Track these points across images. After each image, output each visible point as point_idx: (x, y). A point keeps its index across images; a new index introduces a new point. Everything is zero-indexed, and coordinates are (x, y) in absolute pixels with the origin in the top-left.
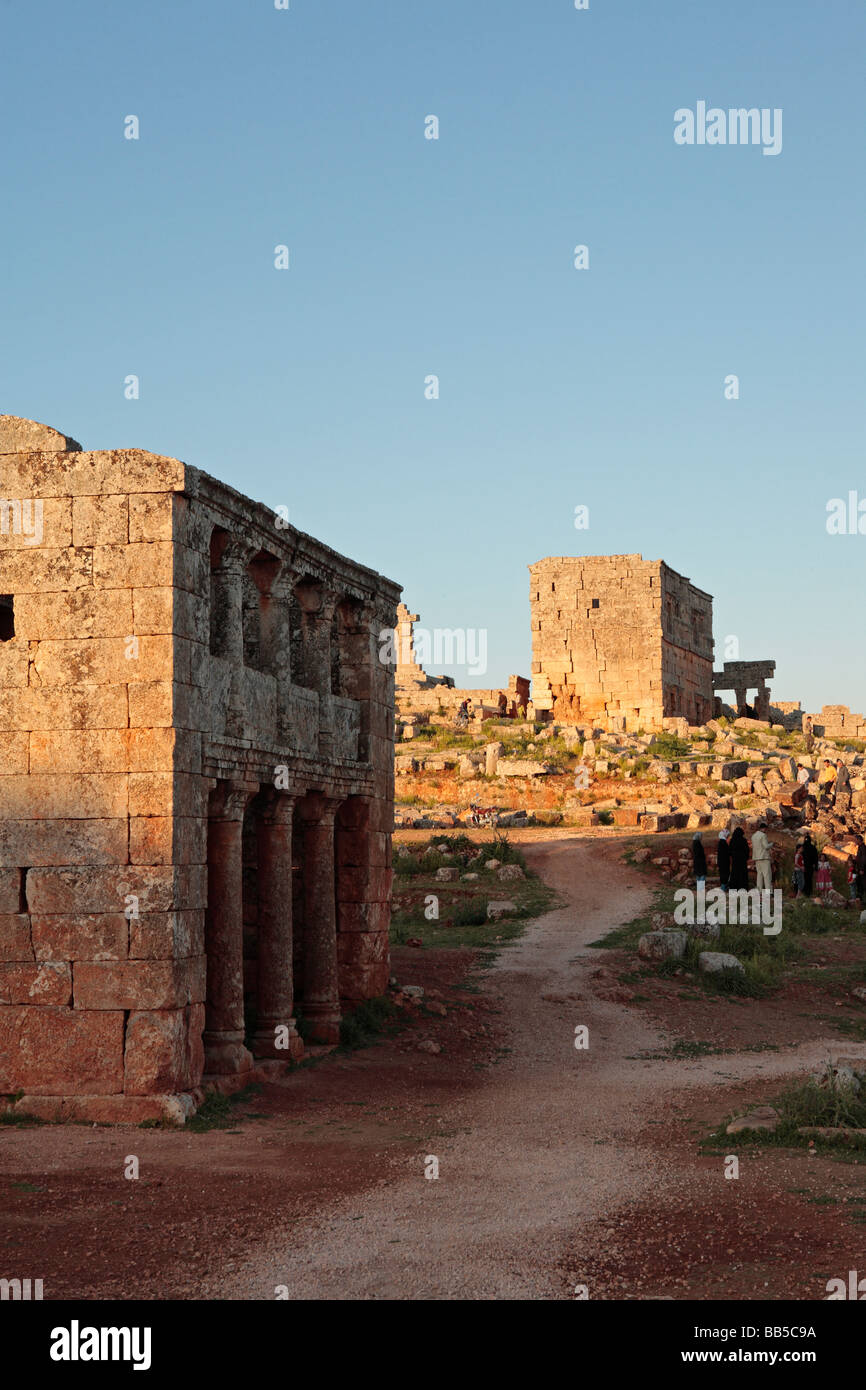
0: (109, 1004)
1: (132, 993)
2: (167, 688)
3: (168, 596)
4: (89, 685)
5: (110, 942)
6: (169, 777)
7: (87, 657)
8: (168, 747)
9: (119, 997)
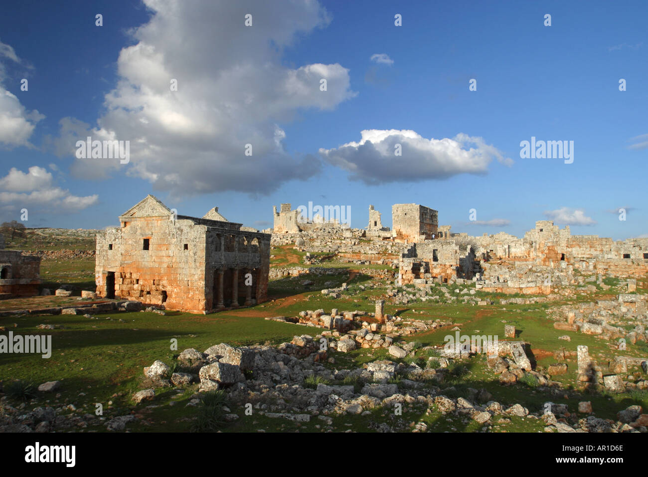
0: (197, 299)
1: (200, 297)
2: (204, 257)
3: (205, 245)
4: (196, 256)
5: (198, 291)
6: (204, 269)
7: (196, 252)
8: (205, 265)
9: (198, 298)
